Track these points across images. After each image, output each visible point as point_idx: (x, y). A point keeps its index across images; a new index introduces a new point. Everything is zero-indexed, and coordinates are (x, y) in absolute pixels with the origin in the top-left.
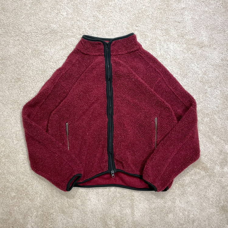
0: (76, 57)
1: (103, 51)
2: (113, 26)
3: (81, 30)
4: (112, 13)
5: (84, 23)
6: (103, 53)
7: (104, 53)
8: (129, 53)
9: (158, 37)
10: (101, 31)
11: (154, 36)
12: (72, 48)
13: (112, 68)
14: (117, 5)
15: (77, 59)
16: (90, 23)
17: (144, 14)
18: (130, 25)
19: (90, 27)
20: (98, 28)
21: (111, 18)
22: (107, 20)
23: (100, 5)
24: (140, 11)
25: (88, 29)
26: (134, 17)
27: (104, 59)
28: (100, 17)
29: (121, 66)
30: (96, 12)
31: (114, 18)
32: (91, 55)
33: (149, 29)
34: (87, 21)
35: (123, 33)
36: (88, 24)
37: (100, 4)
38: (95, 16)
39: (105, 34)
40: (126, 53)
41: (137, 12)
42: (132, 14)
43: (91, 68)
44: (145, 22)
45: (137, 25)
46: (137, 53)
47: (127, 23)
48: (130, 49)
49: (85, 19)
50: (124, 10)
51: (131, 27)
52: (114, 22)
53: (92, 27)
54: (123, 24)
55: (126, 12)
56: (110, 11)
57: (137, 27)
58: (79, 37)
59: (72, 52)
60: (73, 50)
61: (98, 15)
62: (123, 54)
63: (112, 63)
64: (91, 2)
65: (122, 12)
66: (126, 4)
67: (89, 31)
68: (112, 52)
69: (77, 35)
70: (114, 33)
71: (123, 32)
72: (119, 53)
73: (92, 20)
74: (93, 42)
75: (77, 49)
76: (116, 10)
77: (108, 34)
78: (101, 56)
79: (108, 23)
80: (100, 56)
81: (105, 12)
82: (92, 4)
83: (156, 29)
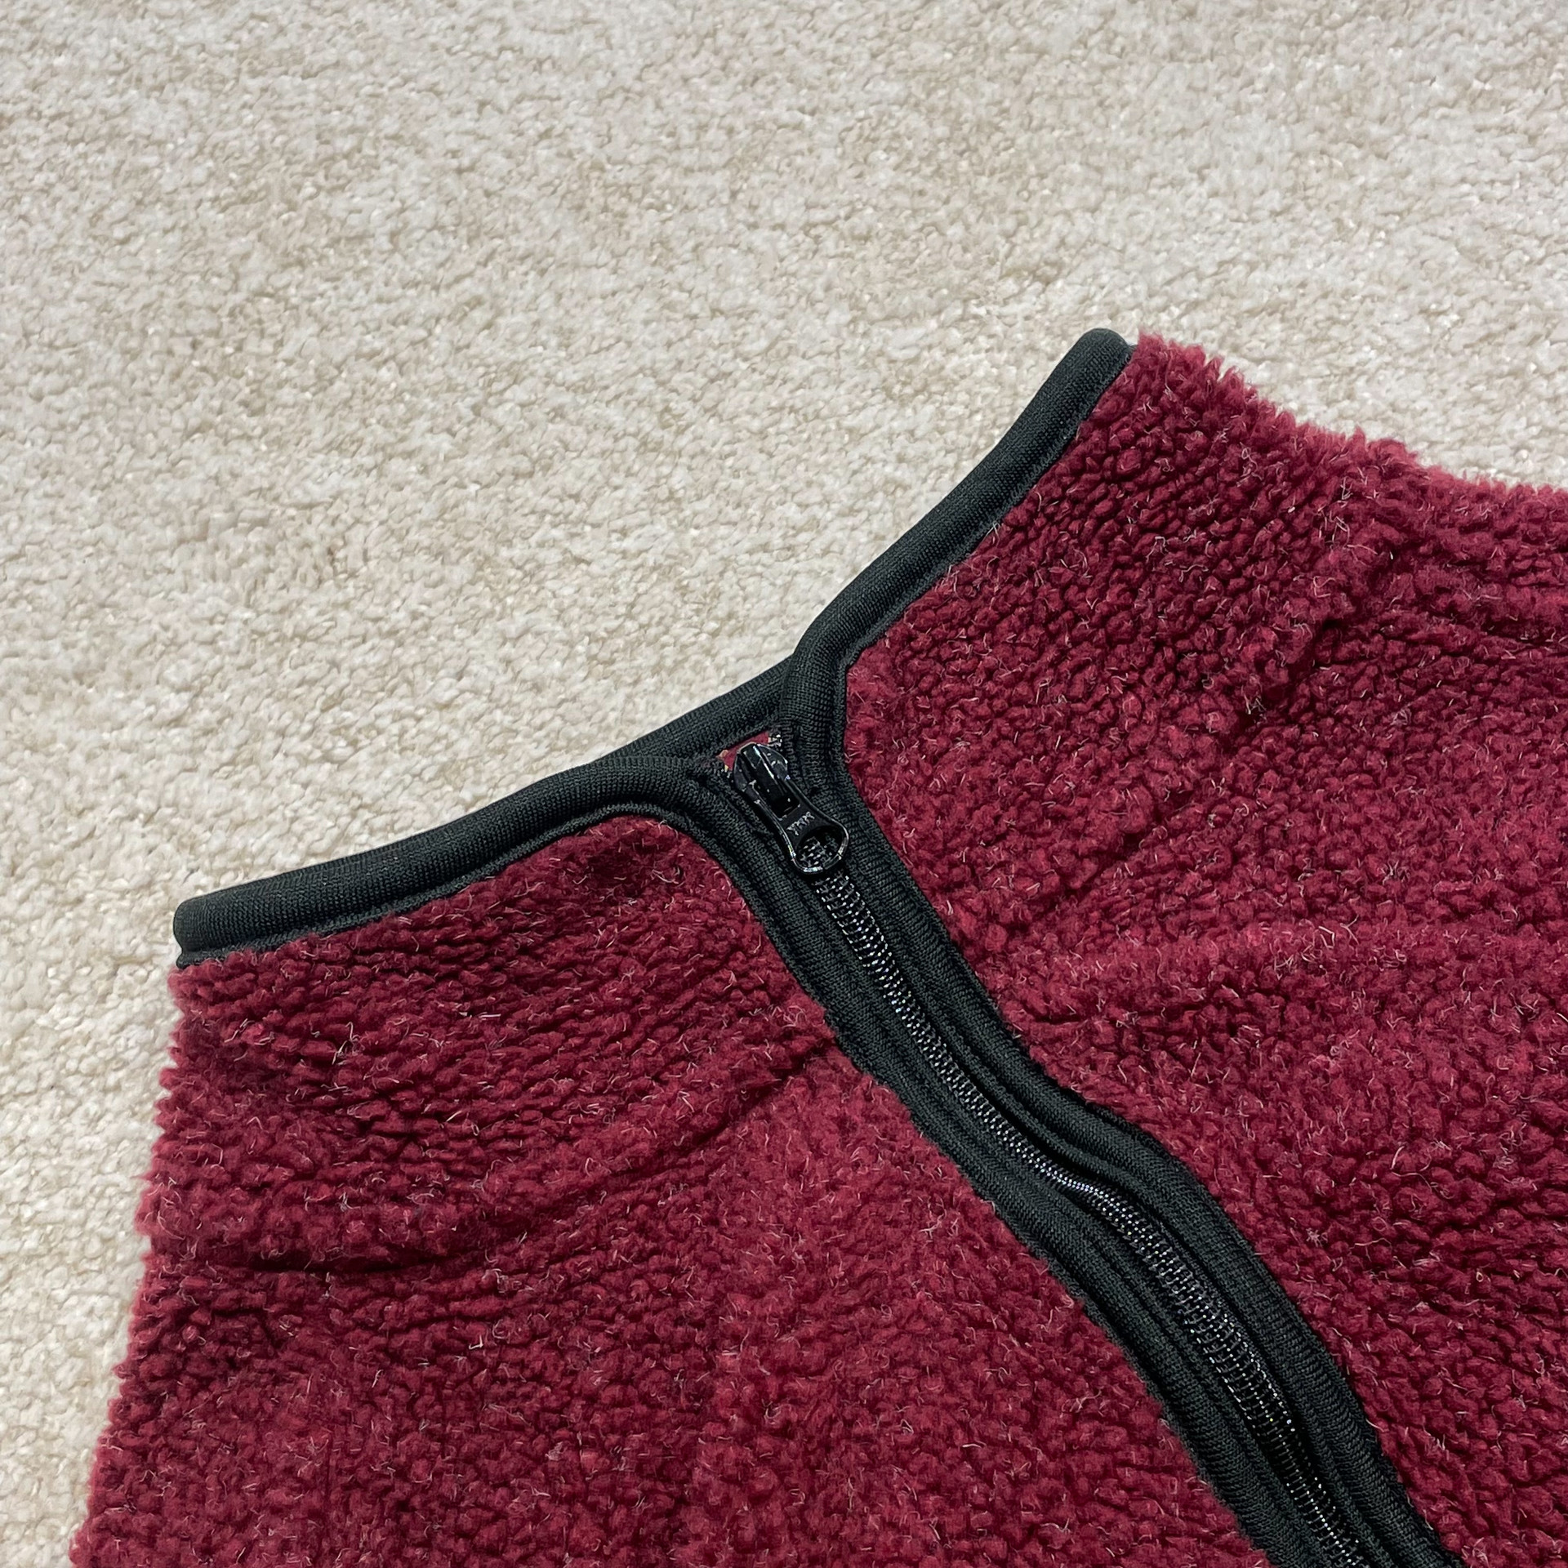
0: (279, 1447)
1: (770, 966)
2: (636, 490)
3: (84, 884)
4: (479, 316)
5: (88, 739)
6: (799, 1011)
7: (821, 991)
8: (1272, 696)
9: (1511, 217)
10: (487, 669)
11: (1435, 249)
12: (74, 1317)
13: (1194, 1182)
14: (500, 162)
15: (321, 1480)
16: (179, 670)
17: (1015, 58)
18: (911, 318)
19: (234, 734)
20: (392, 680)
21: (519, 393)
22: (474, 464)
23: (200, 322)
24: (929, 53)
25: (212, 795)
26: (884, 177)
27: (885, 1099)
28: (317, 492)
29: (1333, 1022)
30: (199, 446)
31: (569, 374)
32: (564, 1205)
33: (1274, 199)
34: (112, 676)
35: (894, 486)
36: (175, 703)
37: (196, 296)
38: (218, 515)
39: (592, 690)
40: (1226, 745)
41: (893, 89)
42: (829, 157)
43: (765, 1479)
44: (1118, 136)
45: (1038, 248)
46: (1423, 601)
47: (840, 316)
48: (1249, 624)
49: (65, 663)
50: (663, 175)
51: (956, 335)
52: (614, 414)
53: (269, 710)
54: (798, 368)
55: (718, 180)
56: (430, 304)
57: (1044, 275)
58: (106, 1023)
59: (120, 1410)
60: (115, 1349)
61: (257, 473)
62: (1179, 799)
63: (1090, 1079)
64: (34, 355)
65: (644, 224)
66: (627, 77)
67: (250, 801)
68: (947, 888)
69: (61, 1015)
70: (727, 585)
71: (877, 473)
72: (1104, 828)
73: (210, 597)
74: (465, 888)
75: (215, 1251)
76: (520, 244)
77: (646, 657)
78: (795, 1089)
79: (524, 489)
80: (761, 1095)
81: (364, 369)
82: (54, 380)
83: (1375, 130)
